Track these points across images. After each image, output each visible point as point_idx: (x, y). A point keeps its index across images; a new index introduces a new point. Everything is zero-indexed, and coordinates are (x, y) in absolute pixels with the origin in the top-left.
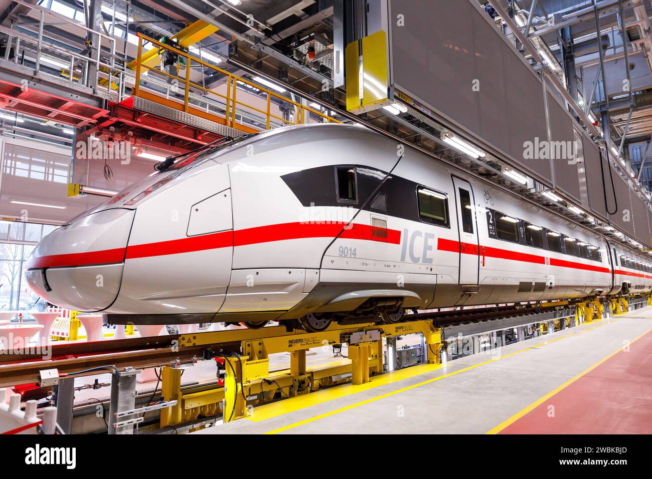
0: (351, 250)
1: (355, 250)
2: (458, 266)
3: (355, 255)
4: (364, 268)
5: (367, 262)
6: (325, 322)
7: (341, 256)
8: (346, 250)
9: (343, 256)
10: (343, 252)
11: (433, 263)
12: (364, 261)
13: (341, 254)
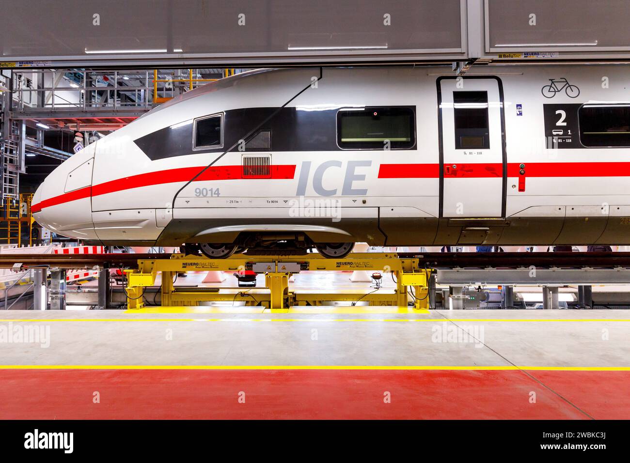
0: (211, 190)
1: (218, 190)
2: (438, 194)
3: (218, 194)
4: (233, 205)
5: (237, 199)
6: (223, 251)
7: (198, 196)
8: (205, 191)
9: (201, 196)
10: (200, 193)
11: (367, 195)
12: (233, 199)
13: (198, 194)
